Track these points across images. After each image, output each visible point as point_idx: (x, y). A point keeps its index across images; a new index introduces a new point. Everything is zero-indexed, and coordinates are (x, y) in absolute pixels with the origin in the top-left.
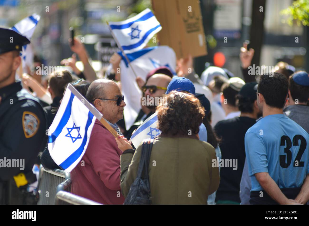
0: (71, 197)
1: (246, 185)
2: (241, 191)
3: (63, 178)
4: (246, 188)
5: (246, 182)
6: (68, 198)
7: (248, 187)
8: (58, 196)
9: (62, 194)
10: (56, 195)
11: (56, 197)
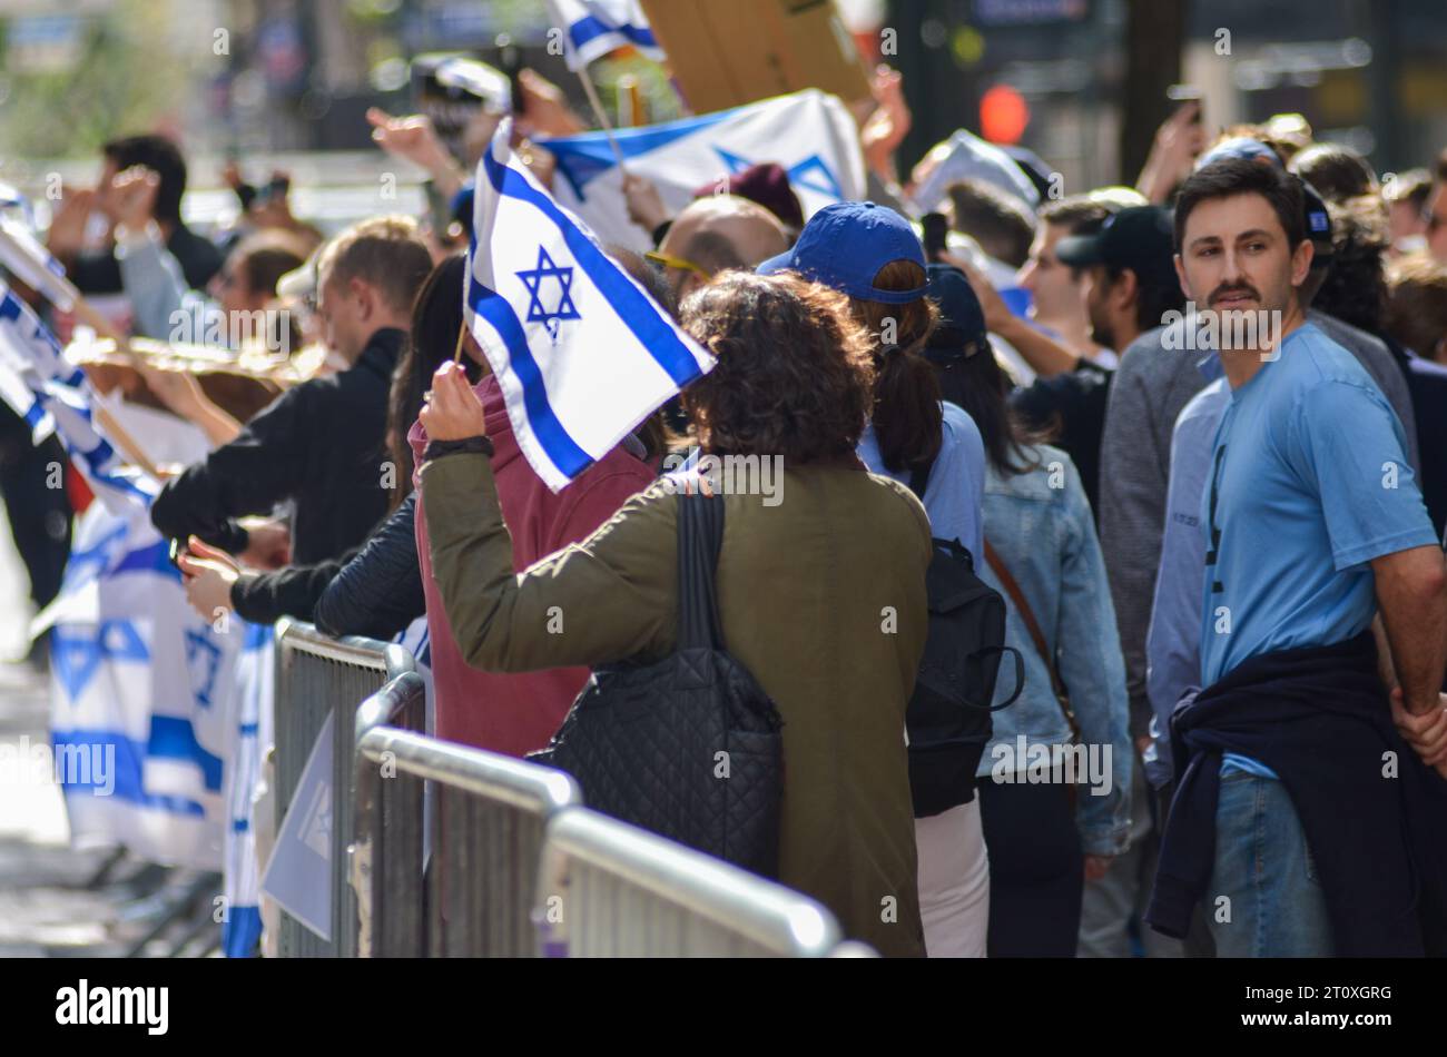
0: (420, 749)
1: (1175, 641)
2: (1152, 672)
3: (377, 671)
4: (1175, 655)
5: (1173, 632)
6: (411, 753)
7: (1183, 651)
8: (363, 747)
9: (384, 739)
10: (358, 746)
11: (356, 754)
